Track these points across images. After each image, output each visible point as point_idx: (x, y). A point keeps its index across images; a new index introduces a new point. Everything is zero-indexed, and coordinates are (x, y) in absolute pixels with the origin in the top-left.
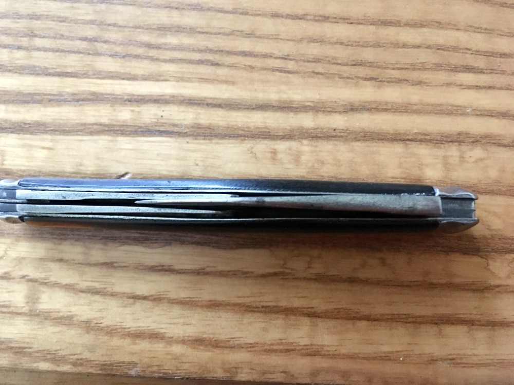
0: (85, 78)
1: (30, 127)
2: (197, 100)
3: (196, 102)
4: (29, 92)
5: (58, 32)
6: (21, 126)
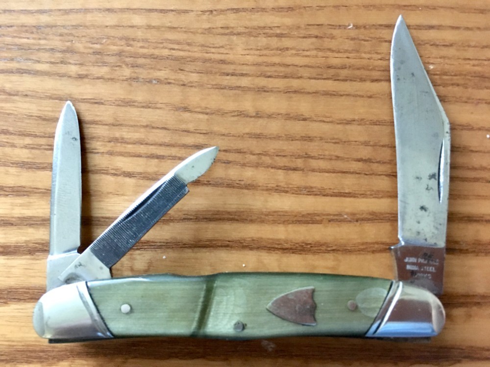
0: (363, 197)
1: (311, 247)
4: (308, 212)
5: (333, 153)
6: (302, 246)
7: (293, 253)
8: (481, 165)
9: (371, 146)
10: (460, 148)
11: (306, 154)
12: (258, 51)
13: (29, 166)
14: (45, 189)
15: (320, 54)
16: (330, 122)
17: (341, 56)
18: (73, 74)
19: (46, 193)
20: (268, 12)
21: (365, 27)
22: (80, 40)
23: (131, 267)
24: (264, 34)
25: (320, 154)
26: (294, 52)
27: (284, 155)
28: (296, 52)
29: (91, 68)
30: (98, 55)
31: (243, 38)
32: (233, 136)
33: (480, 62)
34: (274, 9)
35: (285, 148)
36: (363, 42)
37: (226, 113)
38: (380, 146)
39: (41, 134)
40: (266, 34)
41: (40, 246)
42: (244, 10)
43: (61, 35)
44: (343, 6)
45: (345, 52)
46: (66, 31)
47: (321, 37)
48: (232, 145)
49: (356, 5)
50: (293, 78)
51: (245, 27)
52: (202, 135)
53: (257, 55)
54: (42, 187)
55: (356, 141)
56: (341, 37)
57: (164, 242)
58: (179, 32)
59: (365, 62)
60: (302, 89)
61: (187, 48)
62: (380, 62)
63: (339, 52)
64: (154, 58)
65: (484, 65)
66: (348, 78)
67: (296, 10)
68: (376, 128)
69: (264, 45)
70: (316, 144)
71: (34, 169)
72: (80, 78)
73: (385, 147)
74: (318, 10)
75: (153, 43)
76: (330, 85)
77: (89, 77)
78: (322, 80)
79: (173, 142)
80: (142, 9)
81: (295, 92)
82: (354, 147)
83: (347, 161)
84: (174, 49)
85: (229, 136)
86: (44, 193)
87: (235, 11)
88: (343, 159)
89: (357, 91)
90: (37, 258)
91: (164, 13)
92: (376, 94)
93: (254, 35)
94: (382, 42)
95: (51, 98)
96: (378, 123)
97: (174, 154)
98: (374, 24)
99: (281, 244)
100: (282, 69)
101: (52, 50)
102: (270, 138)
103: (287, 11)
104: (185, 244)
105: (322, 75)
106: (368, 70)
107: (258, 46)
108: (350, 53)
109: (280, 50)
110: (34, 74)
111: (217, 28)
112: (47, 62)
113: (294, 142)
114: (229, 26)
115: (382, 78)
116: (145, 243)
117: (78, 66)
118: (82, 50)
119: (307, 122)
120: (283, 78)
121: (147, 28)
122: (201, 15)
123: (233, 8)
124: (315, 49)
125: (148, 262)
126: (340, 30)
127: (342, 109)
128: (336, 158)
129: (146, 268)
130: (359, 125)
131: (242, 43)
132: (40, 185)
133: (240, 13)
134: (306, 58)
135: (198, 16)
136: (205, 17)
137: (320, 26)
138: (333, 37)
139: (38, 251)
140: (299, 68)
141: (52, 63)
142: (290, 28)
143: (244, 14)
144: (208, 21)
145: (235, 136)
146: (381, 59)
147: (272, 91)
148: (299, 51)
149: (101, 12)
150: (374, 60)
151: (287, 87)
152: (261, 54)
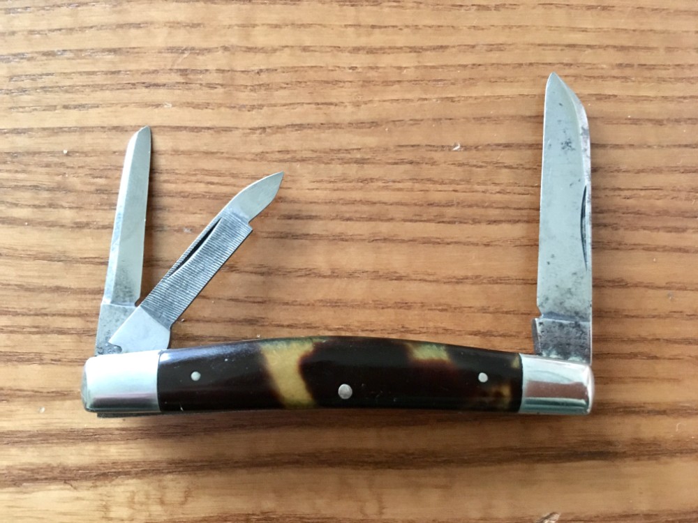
1: (414, 458)
2: (635, 407)
3: (633, 409)
5: (439, 325)
6: (402, 457)
7: (389, 468)
8: (639, 335)
9: (491, 313)
10: (610, 312)
11: (403, 327)
12: (332, 184)
13: (8, 357)
14: (33, 391)
15: (417, 186)
16: (434, 281)
17: (446, 189)
18: (67, 221)
19: (34, 396)
20: (343, 128)
21: (476, 148)
22: (76, 173)
23: (160, 499)
24: (339, 159)
25: (422, 326)
26: (380, 184)
27: (372, 329)
28: (384, 184)
29: (94, 213)
30: (103, 193)
31: (311, 167)
32: (300, 305)
33: (635, 192)
34: (352, 124)
35: (373, 320)
36: (474, 169)
37: (290, 272)
38: (503, 313)
39: (25, 310)
40: (342, 159)
41: (29, 474)
42: (310, 126)
43: (48, 165)
44: (446, 119)
45: (450, 183)
46: (56, 160)
47: (418, 163)
48: (299, 318)
49: (464, 118)
50: (382, 220)
51: (312, 151)
52: (256, 304)
53: (330, 190)
54: (29, 389)
55: (470, 307)
56: (445, 162)
57: (206, 461)
58: (219, 158)
59: (479, 196)
60: (394, 236)
61: (232, 181)
62: (498, 196)
63: (442, 183)
64: (184, 197)
65: (640, 197)
66: (455, 220)
67: (381, 125)
68: (496, 287)
69: (339, 175)
70: (416, 312)
71: (15, 363)
72: (78, 227)
73: (510, 314)
74: (412, 125)
75: (183, 175)
76: (432, 230)
77: (91, 226)
78: (421, 223)
79: (215, 316)
80: (165, 127)
81: (385, 240)
82: (467, 316)
83: (459, 335)
84: (212, 183)
85: (294, 305)
86: (30, 396)
87: (297, 128)
88: (454, 333)
89: (468, 237)
90: (24, 490)
91: (197, 132)
92: (495, 241)
93: (325, 161)
94: (500, 168)
95: (36, 258)
96: (499, 281)
97: (217, 334)
98: (489, 143)
99: (373, 456)
100: (366, 208)
101: (36, 187)
102: (352, 307)
103: (370, 128)
104: (237, 462)
105: (420, 215)
106: (483, 207)
107: (331, 177)
108: (458, 184)
109: (361, 182)
110: (10, 223)
111: (272, 152)
112: (30, 206)
113: (386, 310)
114: (289, 149)
115: (503, 219)
116: (179, 463)
117: (75, 210)
118: (79, 187)
119: (402, 282)
120: (366, 221)
121: (173, 153)
122: (249, 133)
123: (294, 123)
124: (410, 179)
125: (184, 490)
126: (442, 153)
127: (451, 262)
128: (443, 331)
129: (183, 499)
130: (472, 284)
131: (309, 173)
132: (24, 385)
133: (305, 131)
134: (398, 193)
135: (246, 135)
136: (255, 137)
137: (415, 148)
138: (434, 163)
139: (27, 480)
140: (389, 207)
141: (35, 206)
142: (373, 150)
143: (309, 131)
144: (260, 142)
145: (303, 305)
146: (499, 192)
147: (353, 240)
148: (388, 182)
149: (105, 132)
150: (492, 193)
151: (373, 233)
152: (336, 188)
